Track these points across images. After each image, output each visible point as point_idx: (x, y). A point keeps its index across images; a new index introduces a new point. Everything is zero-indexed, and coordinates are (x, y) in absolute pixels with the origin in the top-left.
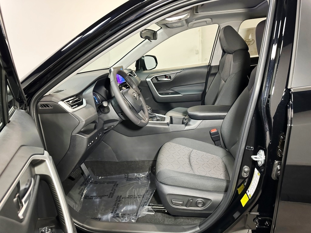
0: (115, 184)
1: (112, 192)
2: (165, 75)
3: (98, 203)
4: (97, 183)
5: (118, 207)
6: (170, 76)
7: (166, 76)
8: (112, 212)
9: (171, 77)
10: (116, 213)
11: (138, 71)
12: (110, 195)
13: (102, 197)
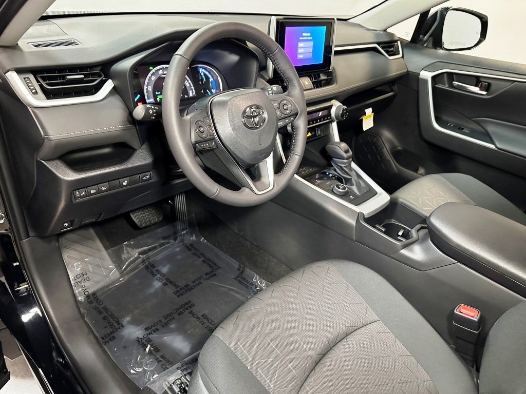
0: (212, 272)
1: (191, 284)
2: (478, 78)
3: (152, 290)
4: (190, 250)
5: (165, 325)
6: (489, 84)
7: (477, 81)
8: (146, 329)
9: (493, 88)
10: (149, 336)
11: (414, 45)
12: (181, 289)
13: (169, 284)
